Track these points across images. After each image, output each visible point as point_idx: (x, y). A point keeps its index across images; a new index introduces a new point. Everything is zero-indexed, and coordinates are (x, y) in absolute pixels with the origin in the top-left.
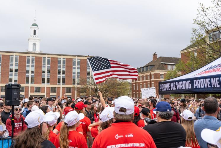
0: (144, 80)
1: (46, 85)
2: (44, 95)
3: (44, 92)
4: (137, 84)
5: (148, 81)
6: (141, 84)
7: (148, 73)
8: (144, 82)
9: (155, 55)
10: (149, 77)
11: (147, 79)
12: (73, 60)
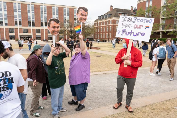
0: (103, 25)
1: (32, 27)
2: (31, 36)
3: (31, 33)
4: (98, 28)
5: (107, 26)
6: (102, 27)
7: (107, 20)
8: (104, 26)
9: (111, 6)
10: (107, 23)
11: (106, 24)
12: (53, 7)
